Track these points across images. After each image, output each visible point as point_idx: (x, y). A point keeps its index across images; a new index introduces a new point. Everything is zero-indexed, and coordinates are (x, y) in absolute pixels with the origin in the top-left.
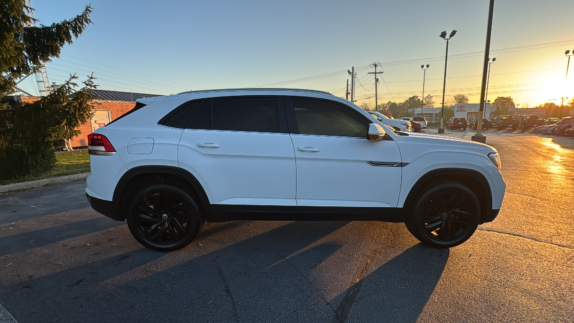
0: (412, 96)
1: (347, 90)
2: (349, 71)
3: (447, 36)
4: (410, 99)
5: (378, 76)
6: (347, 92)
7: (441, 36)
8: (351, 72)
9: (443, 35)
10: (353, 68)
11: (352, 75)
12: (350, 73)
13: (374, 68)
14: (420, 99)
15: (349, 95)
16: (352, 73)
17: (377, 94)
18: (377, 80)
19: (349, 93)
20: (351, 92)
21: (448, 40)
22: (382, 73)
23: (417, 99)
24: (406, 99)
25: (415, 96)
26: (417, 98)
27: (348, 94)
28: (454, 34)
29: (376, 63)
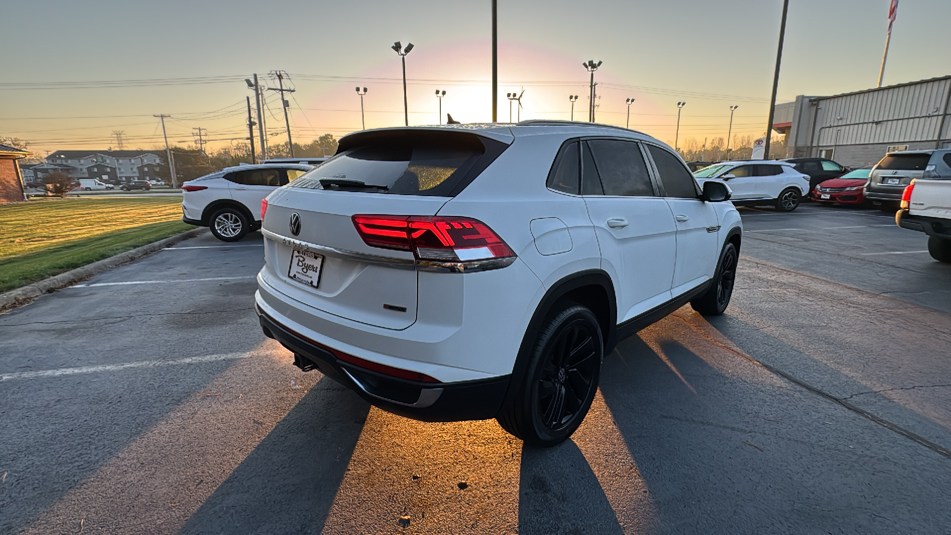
0: (324, 135)
1: (250, 117)
2: (248, 81)
3: (402, 51)
4: (321, 138)
5: (288, 96)
6: (250, 121)
7: (393, 47)
8: (253, 82)
9: (397, 47)
10: (255, 76)
11: (257, 90)
12: (250, 85)
13: (278, 80)
14: (336, 140)
15: (254, 127)
16: (253, 84)
17: (290, 128)
18: (286, 104)
19: (255, 124)
20: (257, 121)
21: (405, 56)
22: (293, 91)
23: (331, 141)
24: (315, 139)
25: (329, 135)
26: (332, 138)
27: (251, 125)
28: (411, 49)
29: (281, 72)
